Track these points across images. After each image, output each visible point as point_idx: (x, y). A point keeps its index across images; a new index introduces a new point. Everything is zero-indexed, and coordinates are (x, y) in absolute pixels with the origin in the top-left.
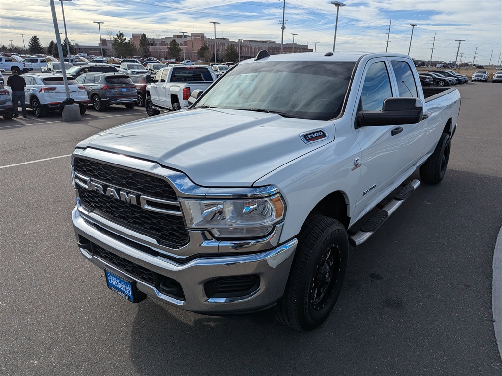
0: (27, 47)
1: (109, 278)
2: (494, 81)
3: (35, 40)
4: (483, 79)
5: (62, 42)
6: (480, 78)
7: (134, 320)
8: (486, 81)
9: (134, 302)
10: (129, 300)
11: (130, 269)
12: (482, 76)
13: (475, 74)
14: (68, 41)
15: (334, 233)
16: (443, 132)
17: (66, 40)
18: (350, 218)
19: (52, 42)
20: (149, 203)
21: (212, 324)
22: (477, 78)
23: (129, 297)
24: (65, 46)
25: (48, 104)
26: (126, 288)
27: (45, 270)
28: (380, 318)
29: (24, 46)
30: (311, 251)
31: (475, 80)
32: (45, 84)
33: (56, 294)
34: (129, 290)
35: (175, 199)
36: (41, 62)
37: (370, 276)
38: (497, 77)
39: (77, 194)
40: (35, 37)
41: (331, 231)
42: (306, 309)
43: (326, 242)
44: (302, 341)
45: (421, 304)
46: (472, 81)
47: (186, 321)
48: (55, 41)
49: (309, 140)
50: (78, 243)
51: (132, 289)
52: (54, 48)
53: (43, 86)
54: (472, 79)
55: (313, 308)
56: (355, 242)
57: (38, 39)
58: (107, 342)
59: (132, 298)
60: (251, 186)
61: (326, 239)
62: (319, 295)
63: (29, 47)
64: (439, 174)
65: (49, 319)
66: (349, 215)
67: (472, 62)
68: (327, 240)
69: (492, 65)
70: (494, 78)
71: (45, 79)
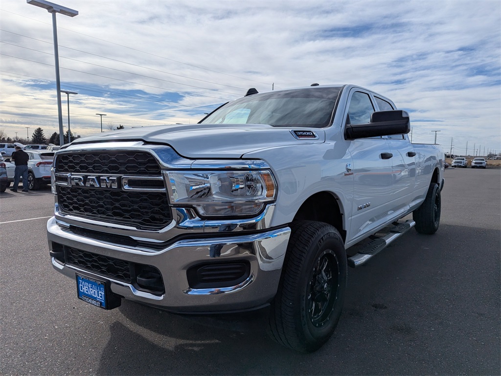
0: (31, 138)
1: (80, 285)
2: (473, 167)
3: (39, 131)
4: (462, 165)
5: (65, 133)
6: (460, 164)
7: (104, 346)
8: (465, 167)
9: (107, 308)
10: (100, 307)
11: (104, 269)
12: (461, 163)
13: (454, 161)
14: (70, 132)
15: (331, 235)
16: (431, 182)
17: (69, 132)
18: (346, 231)
19: (55, 133)
20: (131, 183)
21: (196, 349)
22: (456, 164)
23: (101, 303)
24: (67, 136)
25: (42, 177)
26: (98, 292)
27: (12, 304)
28: (389, 342)
29: (28, 138)
30: (306, 248)
31: (455, 166)
32: (42, 159)
33: (19, 324)
34: (100, 295)
35: (159, 174)
36: (42, 148)
37: (373, 306)
38: (476, 163)
39: (55, 200)
40: (39, 129)
41: (326, 232)
42: (303, 316)
43: (322, 241)
44: (301, 363)
45: (433, 329)
46: (453, 166)
47: (166, 347)
48: (58, 133)
49: (299, 136)
50: (51, 251)
51: (106, 293)
52: (56, 139)
53: (40, 160)
54: (452, 165)
55: (311, 321)
56: (354, 262)
57: (42, 130)
58: (70, 367)
59: (104, 304)
60: (239, 157)
61: (322, 238)
62: (317, 310)
63: (32, 138)
64: (433, 224)
65: (7, 346)
66: (345, 228)
67: (449, 152)
68: (323, 240)
69: (469, 156)
70: (473, 164)
71: (43, 154)
